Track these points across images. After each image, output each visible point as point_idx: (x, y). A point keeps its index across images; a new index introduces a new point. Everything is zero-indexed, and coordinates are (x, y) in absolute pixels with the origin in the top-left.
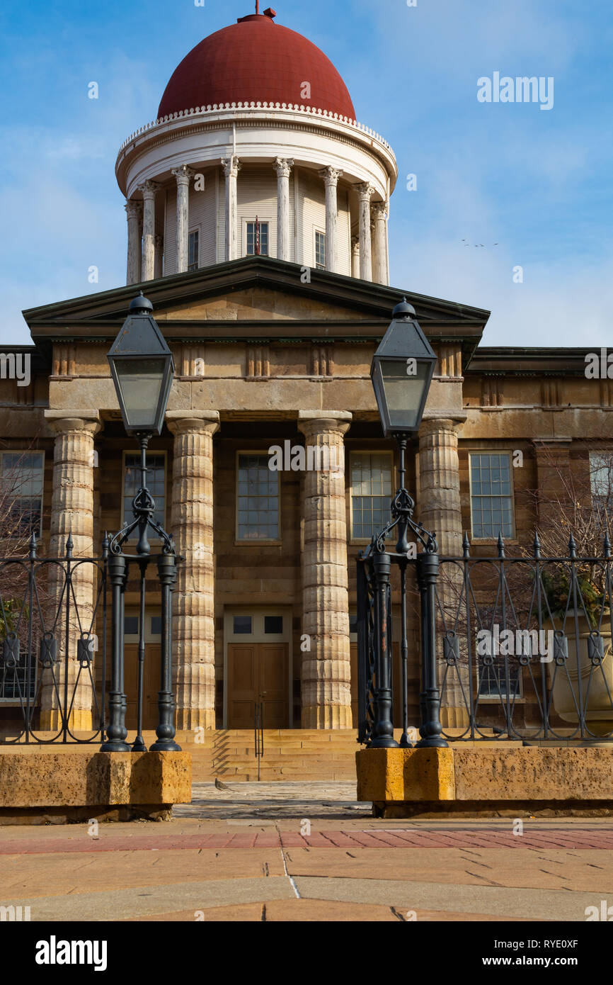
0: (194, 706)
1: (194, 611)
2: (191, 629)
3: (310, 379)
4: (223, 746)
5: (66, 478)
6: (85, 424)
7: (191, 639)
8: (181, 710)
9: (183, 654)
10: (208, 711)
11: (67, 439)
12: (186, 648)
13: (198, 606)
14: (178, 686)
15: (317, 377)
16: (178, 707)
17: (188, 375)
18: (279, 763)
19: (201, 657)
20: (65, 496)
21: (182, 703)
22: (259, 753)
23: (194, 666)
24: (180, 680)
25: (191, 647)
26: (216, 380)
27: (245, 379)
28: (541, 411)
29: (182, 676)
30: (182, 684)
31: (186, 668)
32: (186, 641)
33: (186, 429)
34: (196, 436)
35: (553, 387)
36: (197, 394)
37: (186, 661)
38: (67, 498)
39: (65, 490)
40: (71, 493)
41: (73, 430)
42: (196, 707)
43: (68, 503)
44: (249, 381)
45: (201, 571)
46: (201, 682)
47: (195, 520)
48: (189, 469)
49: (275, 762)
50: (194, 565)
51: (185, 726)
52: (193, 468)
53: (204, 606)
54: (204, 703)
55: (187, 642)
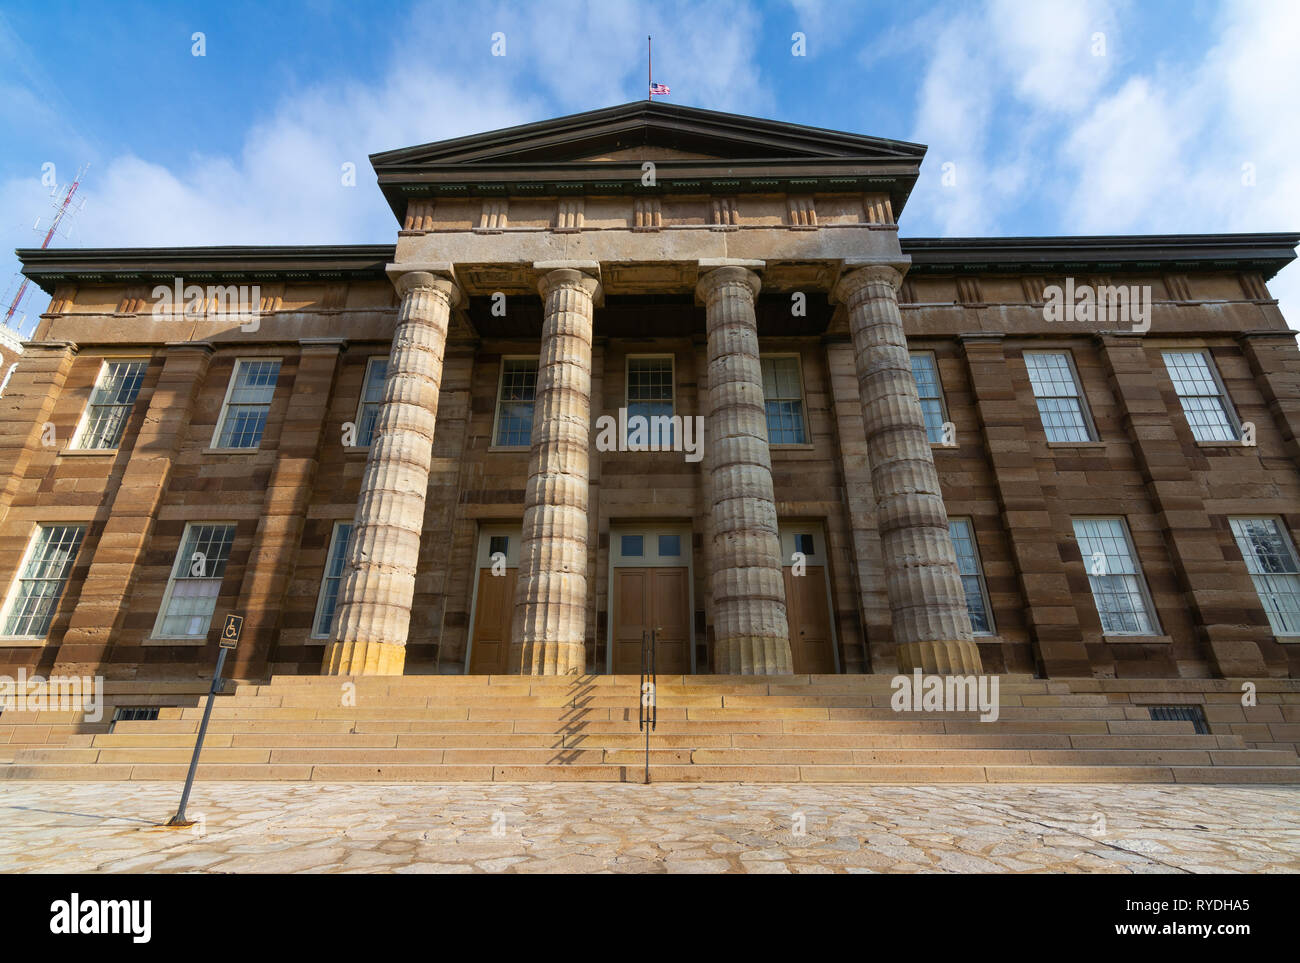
0: (550, 637)
1: (557, 499)
2: (552, 523)
3: (710, 229)
4: (582, 704)
5: (404, 338)
6: (435, 280)
7: (551, 536)
8: (531, 644)
9: (538, 558)
10: (572, 646)
11: (411, 297)
12: (544, 549)
13: (564, 491)
14: (528, 607)
15: (718, 226)
16: (526, 639)
17: (563, 226)
18: (687, 740)
19: (565, 563)
20: (399, 358)
21: (532, 632)
22: (648, 720)
23: (553, 576)
24: (532, 597)
25: (551, 547)
26: (598, 232)
27: (632, 230)
28: (962, 308)
29: (535, 591)
30: (534, 603)
31: (542, 578)
32: (544, 539)
33: (558, 284)
34: (571, 292)
35: (971, 285)
36: (573, 246)
37: (541, 568)
38: (402, 361)
39: (401, 352)
40: (408, 355)
41: (420, 287)
42: (553, 639)
43: (401, 366)
44: (636, 231)
45: (570, 447)
46: (564, 599)
47: (565, 384)
48: (560, 326)
49: (678, 738)
50: (560, 438)
51: (535, 668)
52: (565, 325)
53: (573, 494)
54: (567, 634)
55: (545, 541)
